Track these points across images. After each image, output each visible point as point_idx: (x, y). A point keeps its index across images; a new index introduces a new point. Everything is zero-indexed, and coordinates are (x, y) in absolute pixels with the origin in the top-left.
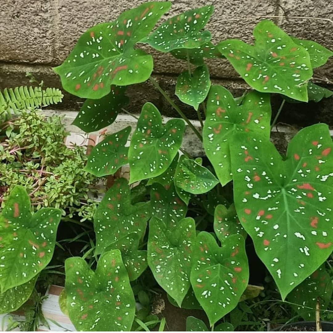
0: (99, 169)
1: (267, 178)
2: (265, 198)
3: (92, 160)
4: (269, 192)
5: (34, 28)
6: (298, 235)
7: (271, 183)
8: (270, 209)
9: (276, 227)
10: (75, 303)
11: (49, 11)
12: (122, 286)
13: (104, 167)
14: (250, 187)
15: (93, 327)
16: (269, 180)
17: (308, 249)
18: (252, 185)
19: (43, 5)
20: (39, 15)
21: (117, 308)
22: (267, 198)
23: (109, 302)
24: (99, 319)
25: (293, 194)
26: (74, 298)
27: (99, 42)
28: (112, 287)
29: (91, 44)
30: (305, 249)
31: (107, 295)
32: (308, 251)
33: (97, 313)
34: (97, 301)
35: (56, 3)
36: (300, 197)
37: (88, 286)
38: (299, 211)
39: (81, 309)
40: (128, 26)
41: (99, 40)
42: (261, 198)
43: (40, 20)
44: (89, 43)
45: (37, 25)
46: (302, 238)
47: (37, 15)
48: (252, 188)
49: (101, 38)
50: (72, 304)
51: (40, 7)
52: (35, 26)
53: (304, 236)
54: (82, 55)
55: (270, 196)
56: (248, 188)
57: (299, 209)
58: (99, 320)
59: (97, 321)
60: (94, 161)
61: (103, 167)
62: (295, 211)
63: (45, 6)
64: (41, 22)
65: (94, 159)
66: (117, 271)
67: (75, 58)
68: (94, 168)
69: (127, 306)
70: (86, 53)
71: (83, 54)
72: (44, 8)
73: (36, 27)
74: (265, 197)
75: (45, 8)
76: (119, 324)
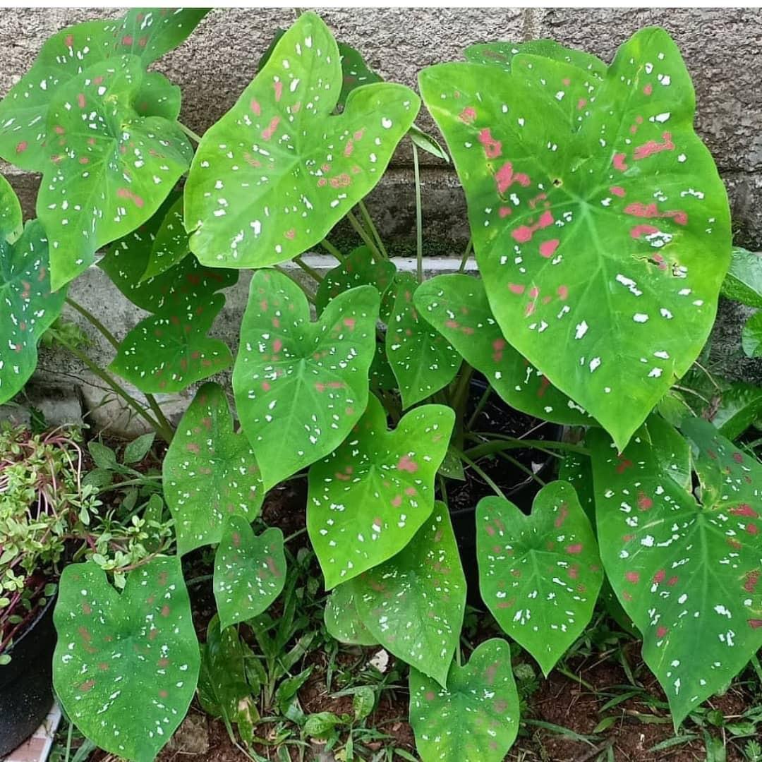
0: (143, 374)
1: (667, 498)
2: (666, 544)
3: (130, 351)
4: (675, 528)
5: (10, 75)
6: (720, 609)
7: (677, 507)
8: (675, 564)
9: (683, 599)
10: (70, 657)
11: (39, 36)
12: (175, 628)
13: (155, 371)
14: (633, 524)
15: (105, 708)
16: (672, 502)
17: (733, 635)
18: (635, 518)
19: (24, 22)
20: (17, 46)
21: (159, 672)
22: (670, 541)
23: (143, 659)
24: (119, 692)
25: (720, 526)
26: (71, 646)
27: (81, 57)
28: (152, 628)
29: (65, 61)
30: (728, 636)
31: (141, 643)
32: (732, 638)
33: (117, 679)
34: (118, 655)
35: (51, 17)
36: (732, 533)
37: (102, 621)
38: (727, 562)
39: (82, 669)
40: (144, 25)
41: (82, 53)
42: (659, 545)
43: (20, 56)
44: (61, 59)
45: (17, 69)
46: (726, 615)
47: (14, 46)
48: (636, 525)
49: (86, 50)
50: (64, 658)
51: (17, 25)
52: (12, 70)
53: (729, 611)
54: (43, 85)
55: (676, 537)
56: (630, 526)
57: (729, 558)
58: (117, 695)
59: (114, 696)
60: (134, 353)
61: (153, 372)
62: (721, 562)
63: (29, 24)
64: (26, 61)
65: (133, 349)
66: (168, 595)
67: (29, 90)
68: (132, 369)
69: (181, 668)
70: (53, 80)
71: (46, 83)
72: (26, 28)
73: (15, 73)
74: (666, 541)
75: (30, 28)
76: (160, 706)
